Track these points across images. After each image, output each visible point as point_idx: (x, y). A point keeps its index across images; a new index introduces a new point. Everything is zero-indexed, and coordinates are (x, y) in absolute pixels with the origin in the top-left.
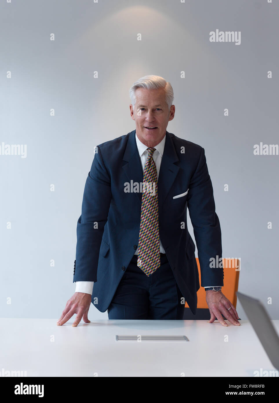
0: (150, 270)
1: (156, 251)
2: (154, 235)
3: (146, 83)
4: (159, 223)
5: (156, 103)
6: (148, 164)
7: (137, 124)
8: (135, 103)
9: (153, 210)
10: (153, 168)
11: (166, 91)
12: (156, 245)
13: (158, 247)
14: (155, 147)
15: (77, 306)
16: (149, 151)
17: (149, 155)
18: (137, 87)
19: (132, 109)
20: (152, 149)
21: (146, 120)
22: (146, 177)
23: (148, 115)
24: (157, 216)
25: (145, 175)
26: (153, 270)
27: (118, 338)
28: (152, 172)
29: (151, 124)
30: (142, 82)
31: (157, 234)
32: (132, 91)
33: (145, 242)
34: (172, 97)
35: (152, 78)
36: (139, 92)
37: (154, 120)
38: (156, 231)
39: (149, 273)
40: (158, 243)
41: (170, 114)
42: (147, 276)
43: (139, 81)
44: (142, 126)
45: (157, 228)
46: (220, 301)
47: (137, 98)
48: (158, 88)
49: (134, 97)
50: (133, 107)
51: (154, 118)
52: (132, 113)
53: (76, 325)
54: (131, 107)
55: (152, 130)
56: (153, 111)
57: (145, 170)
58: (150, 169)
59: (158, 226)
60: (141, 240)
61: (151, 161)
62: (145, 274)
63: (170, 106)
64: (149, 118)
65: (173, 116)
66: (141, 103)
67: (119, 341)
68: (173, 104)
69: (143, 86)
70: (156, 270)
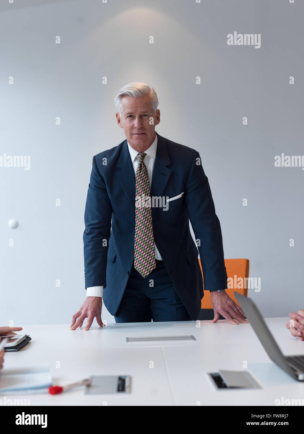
0: (146, 272)
1: (151, 253)
2: (149, 238)
3: (131, 91)
4: (152, 226)
5: (143, 110)
6: (139, 169)
7: (126, 131)
8: (122, 111)
9: (146, 213)
10: (144, 172)
11: (151, 97)
12: (151, 247)
13: (153, 249)
14: (145, 152)
15: (86, 310)
16: (140, 156)
17: (139, 160)
18: (123, 96)
19: (119, 117)
20: (142, 154)
21: (135, 126)
22: (138, 182)
23: (136, 122)
24: (150, 218)
25: (137, 180)
26: (149, 271)
27: (128, 340)
28: (144, 176)
29: (140, 130)
30: (127, 91)
31: (151, 236)
32: (118, 99)
33: (140, 245)
34: (156, 103)
35: (137, 86)
36: (125, 100)
37: (142, 127)
38: (150, 234)
39: (145, 275)
40: (152, 245)
41: (156, 118)
42: (143, 277)
43: (124, 90)
44: (131, 133)
45: (151, 230)
46: (226, 302)
47: (123, 106)
48: (144, 96)
49: (121, 105)
50: (120, 115)
51: (142, 124)
52: (119, 121)
53: (87, 329)
54: (117, 115)
55: (141, 135)
56: (141, 117)
57: (137, 175)
58: (141, 174)
59: (152, 229)
60: (136, 243)
61: (142, 166)
62: (141, 276)
63: (156, 111)
64: (138, 124)
65: (159, 120)
66: (128, 110)
67: (129, 343)
68: (157, 109)
69: (130, 95)
70: (151, 271)
